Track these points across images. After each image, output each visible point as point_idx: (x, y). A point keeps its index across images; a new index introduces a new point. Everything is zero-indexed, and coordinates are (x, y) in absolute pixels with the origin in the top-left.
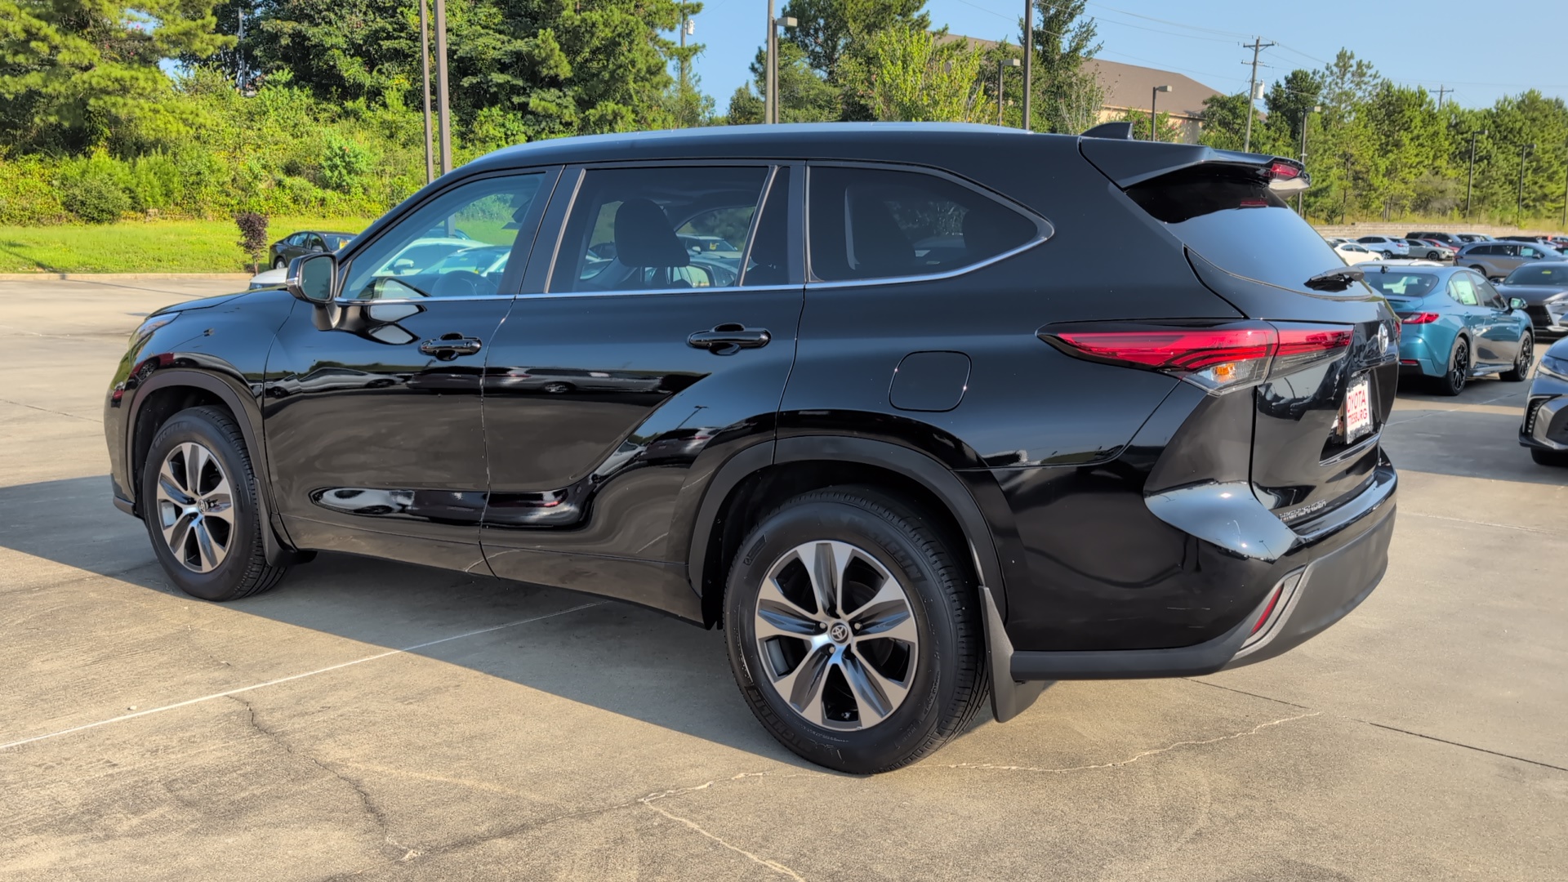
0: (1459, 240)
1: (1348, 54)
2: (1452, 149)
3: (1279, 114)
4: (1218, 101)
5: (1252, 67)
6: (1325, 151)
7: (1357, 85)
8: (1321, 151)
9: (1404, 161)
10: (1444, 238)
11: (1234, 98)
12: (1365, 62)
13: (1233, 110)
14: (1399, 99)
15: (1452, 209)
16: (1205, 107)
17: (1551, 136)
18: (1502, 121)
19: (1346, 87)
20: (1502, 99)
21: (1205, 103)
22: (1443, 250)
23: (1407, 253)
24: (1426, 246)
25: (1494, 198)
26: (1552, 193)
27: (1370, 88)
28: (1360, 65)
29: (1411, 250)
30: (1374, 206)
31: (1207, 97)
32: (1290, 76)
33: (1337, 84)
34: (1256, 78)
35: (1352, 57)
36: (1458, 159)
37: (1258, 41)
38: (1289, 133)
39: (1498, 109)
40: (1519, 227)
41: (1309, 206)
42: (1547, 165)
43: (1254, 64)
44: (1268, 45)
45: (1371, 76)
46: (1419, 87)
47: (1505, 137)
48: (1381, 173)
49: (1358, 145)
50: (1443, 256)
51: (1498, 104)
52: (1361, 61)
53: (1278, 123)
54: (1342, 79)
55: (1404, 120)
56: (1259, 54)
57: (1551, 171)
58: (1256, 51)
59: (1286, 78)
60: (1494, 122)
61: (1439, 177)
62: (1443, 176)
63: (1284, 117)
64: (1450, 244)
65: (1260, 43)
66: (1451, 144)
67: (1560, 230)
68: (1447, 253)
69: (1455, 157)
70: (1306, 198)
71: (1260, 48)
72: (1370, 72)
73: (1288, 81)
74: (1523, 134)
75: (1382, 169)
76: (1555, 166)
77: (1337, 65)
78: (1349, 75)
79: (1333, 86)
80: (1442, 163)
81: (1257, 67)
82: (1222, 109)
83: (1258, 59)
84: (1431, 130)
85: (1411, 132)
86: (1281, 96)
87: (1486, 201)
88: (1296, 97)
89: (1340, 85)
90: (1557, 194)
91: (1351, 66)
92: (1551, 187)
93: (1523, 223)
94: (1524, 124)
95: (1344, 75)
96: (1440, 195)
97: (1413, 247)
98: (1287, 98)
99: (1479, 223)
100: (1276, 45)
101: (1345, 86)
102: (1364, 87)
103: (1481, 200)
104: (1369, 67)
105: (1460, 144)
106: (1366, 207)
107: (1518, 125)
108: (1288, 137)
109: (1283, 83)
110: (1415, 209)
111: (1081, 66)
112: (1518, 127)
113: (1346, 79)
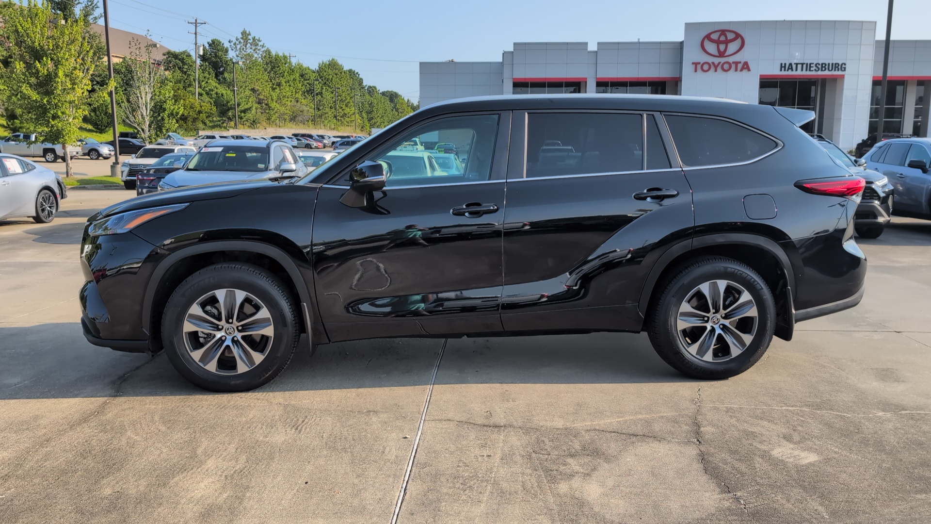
0: (317, 137)
1: (248, 32)
2: (304, 89)
3: (207, 64)
4: (172, 54)
5: (194, 35)
6: (246, 87)
7: (254, 50)
8: (244, 87)
9: (284, 94)
10: (310, 136)
11: (182, 53)
12: (257, 38)
13: (182, 60)
14: (276, 60)
15: (308, 121)
16: (165, 57)
17: (344, 83)
18: (323, 74)
19: (249, 51)
20: (321, 63)
21: (164, 55)
22: (313, 143)
23: (296, 145)
24: (304, 141)
25: (327, 115)
26: (349, 113)
27: (261, 53)
28: (254, 39)
29: (298, 144)
30: (273, 119)
31: (165, 51)
32: (211, 42)
33: (243, 49)
34: (198, 42)
35: (249, 34)
36: (306, 94)
37: (196, 20)
38: (214, 75)
39: (320, 68)
40: (338, 130)
41: (241, 118)
42: (344, 99)
43: (196, 34)
44: (202, 23)
45: (261, 46)
46: (283, 53)
47: (325, 83)
48: (275, 100)
49: (260, 84)
50: (313, 147)
51: (320, 65)
52: (254, 37)
53: (207, 69)
54: (246, 46)
55: (280, 72)
56: (198, 28)
57: (346, 102)
58: (196, 26)
59: (208, 43)
60: (319, 75)
61: (299, 103)
62: (301, 103)
63: (210, 66)
64: (314, 140)
65: (198, 22)
66: (302, 86)
67: (355, 132)
68: (315, 145)
69: (305, 93)
70: (239, 114)
71: (198, 25)
72: (260, 44)
73: (210, 45)
74: (333, 82)
75: (275, 98)
76: (348, 99)
77: (242, 38)
78: (249, 45)
79: (242, 50)
80: (299, 96)
81: (197, 36)
82: (175, 59)
83: (197, 31)
84: (292, 77)
85: (285, 78)
86: (207, 54)
87: (323, 117)
88: (216, 55)
89: (245, 50)
90: (350, 114)
91: (250, 40)
92: (347, 110)
93: (340, 129)
94: (333, 76)
95: (247, 44)
96: (301, 113)
97: (299, 142)
98: (210, 54)
99: (321, 128)
100: (207, 24)
101: (247, 50)
102: (258, 52)
103: (320, 116)
104: (259, 41)
105: (306, 86)
106: (269, 119)
107: (330, 77)
108: (214, 77)
109: (207, 46)
110: (291, 120)
111: (91, 27)
112: (331, 78)
113: (248, 47)
